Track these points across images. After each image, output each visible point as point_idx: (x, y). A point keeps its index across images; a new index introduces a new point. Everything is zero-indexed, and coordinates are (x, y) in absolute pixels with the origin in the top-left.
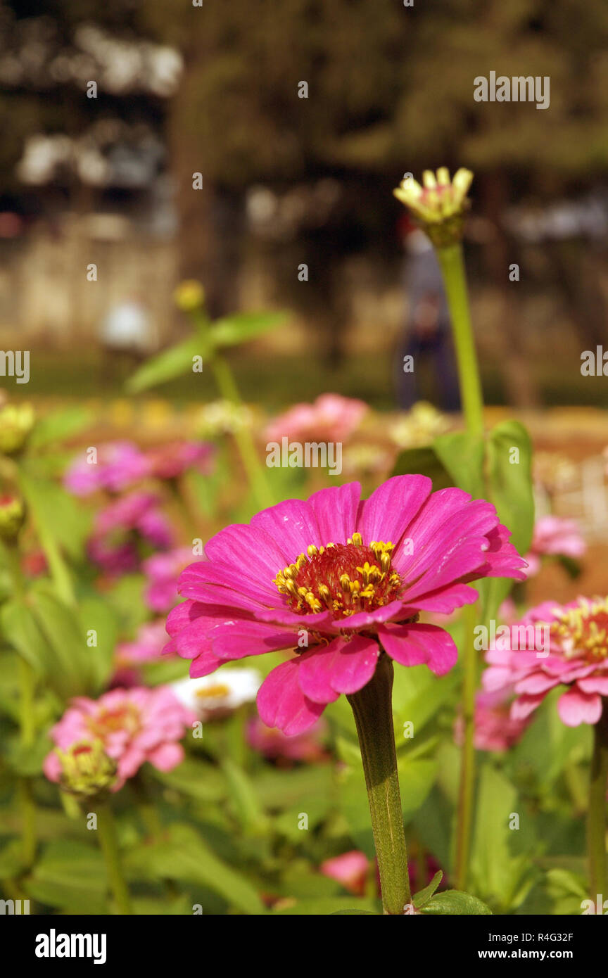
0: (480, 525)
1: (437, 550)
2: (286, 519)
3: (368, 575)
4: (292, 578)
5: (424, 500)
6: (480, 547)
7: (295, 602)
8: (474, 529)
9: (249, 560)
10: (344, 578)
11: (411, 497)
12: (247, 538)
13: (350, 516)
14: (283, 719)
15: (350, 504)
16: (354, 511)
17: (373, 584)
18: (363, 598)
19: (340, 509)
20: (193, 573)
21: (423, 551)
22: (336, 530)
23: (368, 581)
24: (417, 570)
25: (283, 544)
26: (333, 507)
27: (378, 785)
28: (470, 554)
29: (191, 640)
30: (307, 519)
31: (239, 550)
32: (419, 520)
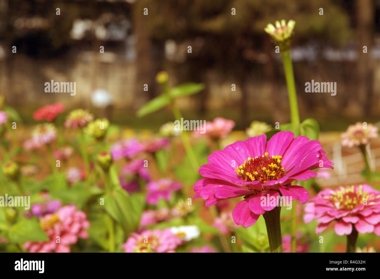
0: (315, 149)
1: (298, 159)
2: (238, 148)
3: (273, 168)
4: (243, 169)
5: (291, 140)
6: (316, 156)
7: (244, 179)
8: (312, 150)
9: (225, 164)
10: (264, 169)
11: (286, 139)
12: (223, 156)
13: (262, 147)
14: (243, 221)
15: (262, 142)
16: (264, 145)
17: (275, 171)
18: (271, 176)
19: (258, 145)
20: (204, 168)
21: (292, 159)
22: (257, 152)
23: (273, 170)
24: (290, 167)
25: (237, 158)
26: (255, 144)
27: (275, 250)
28: (313, 158)
29: (206, 193)
30: (246, 148)
31: (221, 160)
32: (290, 148)
